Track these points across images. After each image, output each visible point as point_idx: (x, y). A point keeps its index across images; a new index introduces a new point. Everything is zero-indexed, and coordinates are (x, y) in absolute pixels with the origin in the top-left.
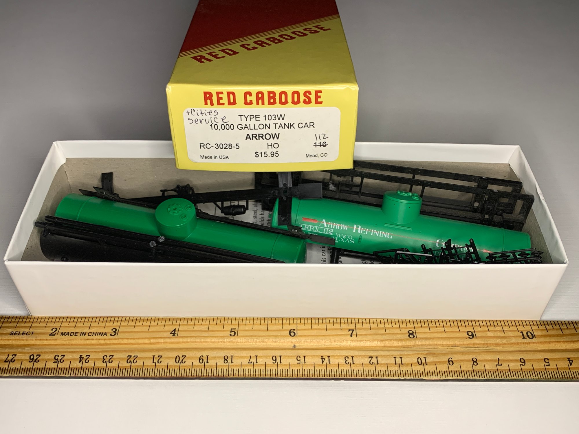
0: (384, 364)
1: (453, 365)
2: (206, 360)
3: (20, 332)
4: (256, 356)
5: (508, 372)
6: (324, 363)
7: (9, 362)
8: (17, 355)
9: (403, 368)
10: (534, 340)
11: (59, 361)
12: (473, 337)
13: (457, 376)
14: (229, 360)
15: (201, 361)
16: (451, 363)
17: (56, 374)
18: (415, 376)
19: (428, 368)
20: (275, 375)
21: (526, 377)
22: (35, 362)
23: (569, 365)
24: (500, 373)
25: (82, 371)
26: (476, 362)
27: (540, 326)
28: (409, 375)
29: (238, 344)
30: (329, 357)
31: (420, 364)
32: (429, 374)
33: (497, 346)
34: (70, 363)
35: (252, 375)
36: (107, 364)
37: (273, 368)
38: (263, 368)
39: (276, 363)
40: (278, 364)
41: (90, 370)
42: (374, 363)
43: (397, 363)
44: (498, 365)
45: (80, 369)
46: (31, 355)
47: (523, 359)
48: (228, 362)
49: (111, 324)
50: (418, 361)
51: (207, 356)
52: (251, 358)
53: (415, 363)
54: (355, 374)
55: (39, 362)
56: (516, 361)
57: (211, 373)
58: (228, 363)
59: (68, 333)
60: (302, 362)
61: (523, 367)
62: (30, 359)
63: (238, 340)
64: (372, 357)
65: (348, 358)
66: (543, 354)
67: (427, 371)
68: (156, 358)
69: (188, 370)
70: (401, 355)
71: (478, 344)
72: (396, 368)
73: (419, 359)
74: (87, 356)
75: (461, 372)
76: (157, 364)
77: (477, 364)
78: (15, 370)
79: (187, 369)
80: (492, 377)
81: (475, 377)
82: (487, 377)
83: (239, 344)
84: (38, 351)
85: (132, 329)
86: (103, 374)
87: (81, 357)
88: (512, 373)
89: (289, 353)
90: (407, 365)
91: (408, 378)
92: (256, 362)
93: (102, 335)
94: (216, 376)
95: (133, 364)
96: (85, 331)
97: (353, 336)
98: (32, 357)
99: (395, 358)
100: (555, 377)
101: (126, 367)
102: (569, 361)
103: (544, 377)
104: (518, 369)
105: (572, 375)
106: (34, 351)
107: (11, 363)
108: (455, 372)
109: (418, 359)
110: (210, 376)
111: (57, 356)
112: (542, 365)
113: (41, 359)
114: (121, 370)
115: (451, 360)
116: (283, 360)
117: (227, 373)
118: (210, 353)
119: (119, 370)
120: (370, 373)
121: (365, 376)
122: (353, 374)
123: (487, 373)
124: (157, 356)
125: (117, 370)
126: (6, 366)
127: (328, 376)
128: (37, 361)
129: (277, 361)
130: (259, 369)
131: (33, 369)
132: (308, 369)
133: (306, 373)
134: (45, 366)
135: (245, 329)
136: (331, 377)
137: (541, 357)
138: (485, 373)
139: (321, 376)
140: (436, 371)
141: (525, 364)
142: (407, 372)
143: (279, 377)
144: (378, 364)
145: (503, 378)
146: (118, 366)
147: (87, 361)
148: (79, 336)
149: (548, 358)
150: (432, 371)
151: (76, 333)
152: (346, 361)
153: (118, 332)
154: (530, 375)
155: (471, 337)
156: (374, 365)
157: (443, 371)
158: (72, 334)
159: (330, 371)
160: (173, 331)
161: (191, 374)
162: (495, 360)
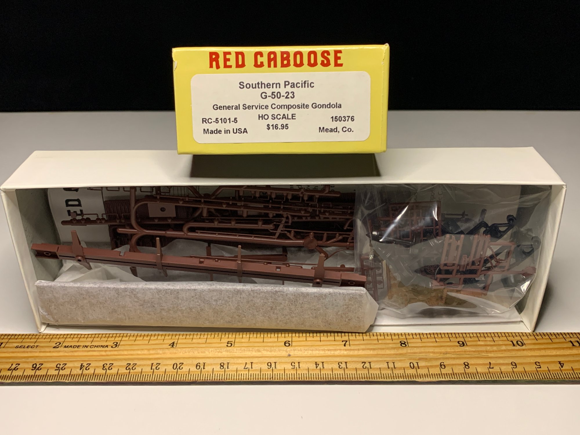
0: (377, 368)
1: (445, 368)
2: (203, 367)
3: (25, 346)
4: (252, 363)
5: (500, 374)
6: (318, 368)
7: (12, 370)
8: (21, 364)
9: (396, 372)
10: (524, 347)
11: (60, 369)
12: (464, 345)
13: (450, 378)
16: (443, 367)
17: (56, 380)
18: (407, 378)
19: (420, 371)
20: (270, 378)
21: (518, 377)
22: (37, 370)
23: (561, 367)
24: (492, 375)
25: (82, 377)
26: (468, 365)
27: (529, 337)
28: (402, 378)
29: (234, 354)
30: (323, 363)
31: (413, 368)
32: (421, 377)
33: (488, 353)
34: (71, 370)
35: (247, 379)
36: (106, 371)
37: (268, 372)
38: (258, 373)
39: (271, 368)
40: (273, 369)
41: (89, 376)
42: (367, 368)
43: (389, 367)
44: (490, 368)
45: (80, 375)
46: (34, 364)
47: (515, 363)
48: (224, 367)
49: (113, 339)
50: (410, 366)
51: (204, 363)
52: (247, 364)
53: (408, 367)
54: (349, 377)
55: (41, 370)
56: (507, 364)
57: (207, 378)
58: (224, 369)
59: (71, 346)
60: (296, 368)
61: (514, 370)
62: (33, 367)
63: (235, 350)
64: (365, 363)
65: (341, 363)
66: (534, 358)
67: (420, 374)
68: (155, 365)
69: (185, 376)
70: (393, 360)
71: (469, 351)
72: (390, 372)
73: (412, 364)
74: (87, 364)
75: (454, 375)
76: (155, 370)
77: (469, 368)
78: (17, 376)
79: (184, 374)
80: (484, 379)
81: (467, 378)
82: (479, 378)
84: (40, 360)
85: (132, 343)
86: (102, 379)
87: (81, 366)
88: (504, 375)
89: (283, 360)
90: (400, 368)
91: (400, 380)
92: (252, 368)
93: (103, 347)
94: (212, 380)
95: (131, 371)
96: (87, 345)
97: (346, 345)
98: (35, 366)
99: (388, 363)
100: (547, 378)
101: (125, 373)
102: (561, 364)
103: (536, 378)
104: (510, 372)
105: (563, 376)
106: (37, 361)
107: (14, 371)
108: (448, 375)
109: (410, 363)
110: (206, 381)
111: (59, 365)
112: (533, 368)
113: (43, 367)
114: (120, 376)
115: (443, 364)
116: (278, 365)
117: (223, 378)
118: (207, 361)
119: (118, 376)
120: (363, 376)
121: (359, 378)
122: (346, 376)
123: (479, 375)
124: (155, 364)
125: (116, 376)
126: (9, 373)
127: (322, 379)
128: (39, 369)
129: (272, 366)
130: (254, 374)
131: (34, 376)
132: (302, 373)
133: (300, 376)
134: (47, 373)
135: (241, 341)
136: (325, 380)
137: (532, 361)
138: (477, 375)
139: (315, 379)
140: (428, 374)
141: (516, 367)
142: (399, 375)
143: (274, 380)
144: (371, 368)
145: (495, 379)
146: (117, 372)
147: (87, 369)
148: (81, 349)
149: (539, 362)
150: (424, 374)
151: (78, 346)
152: (340, 366)
153: (119, 345)
154: (522, 376)
155: (462, 345)
156: (368, 370)
157: (436, 374)
158: (75, 347)
159: (324, 374)
160: (172, 344)
161: (188, 379)
162: (486, 364)
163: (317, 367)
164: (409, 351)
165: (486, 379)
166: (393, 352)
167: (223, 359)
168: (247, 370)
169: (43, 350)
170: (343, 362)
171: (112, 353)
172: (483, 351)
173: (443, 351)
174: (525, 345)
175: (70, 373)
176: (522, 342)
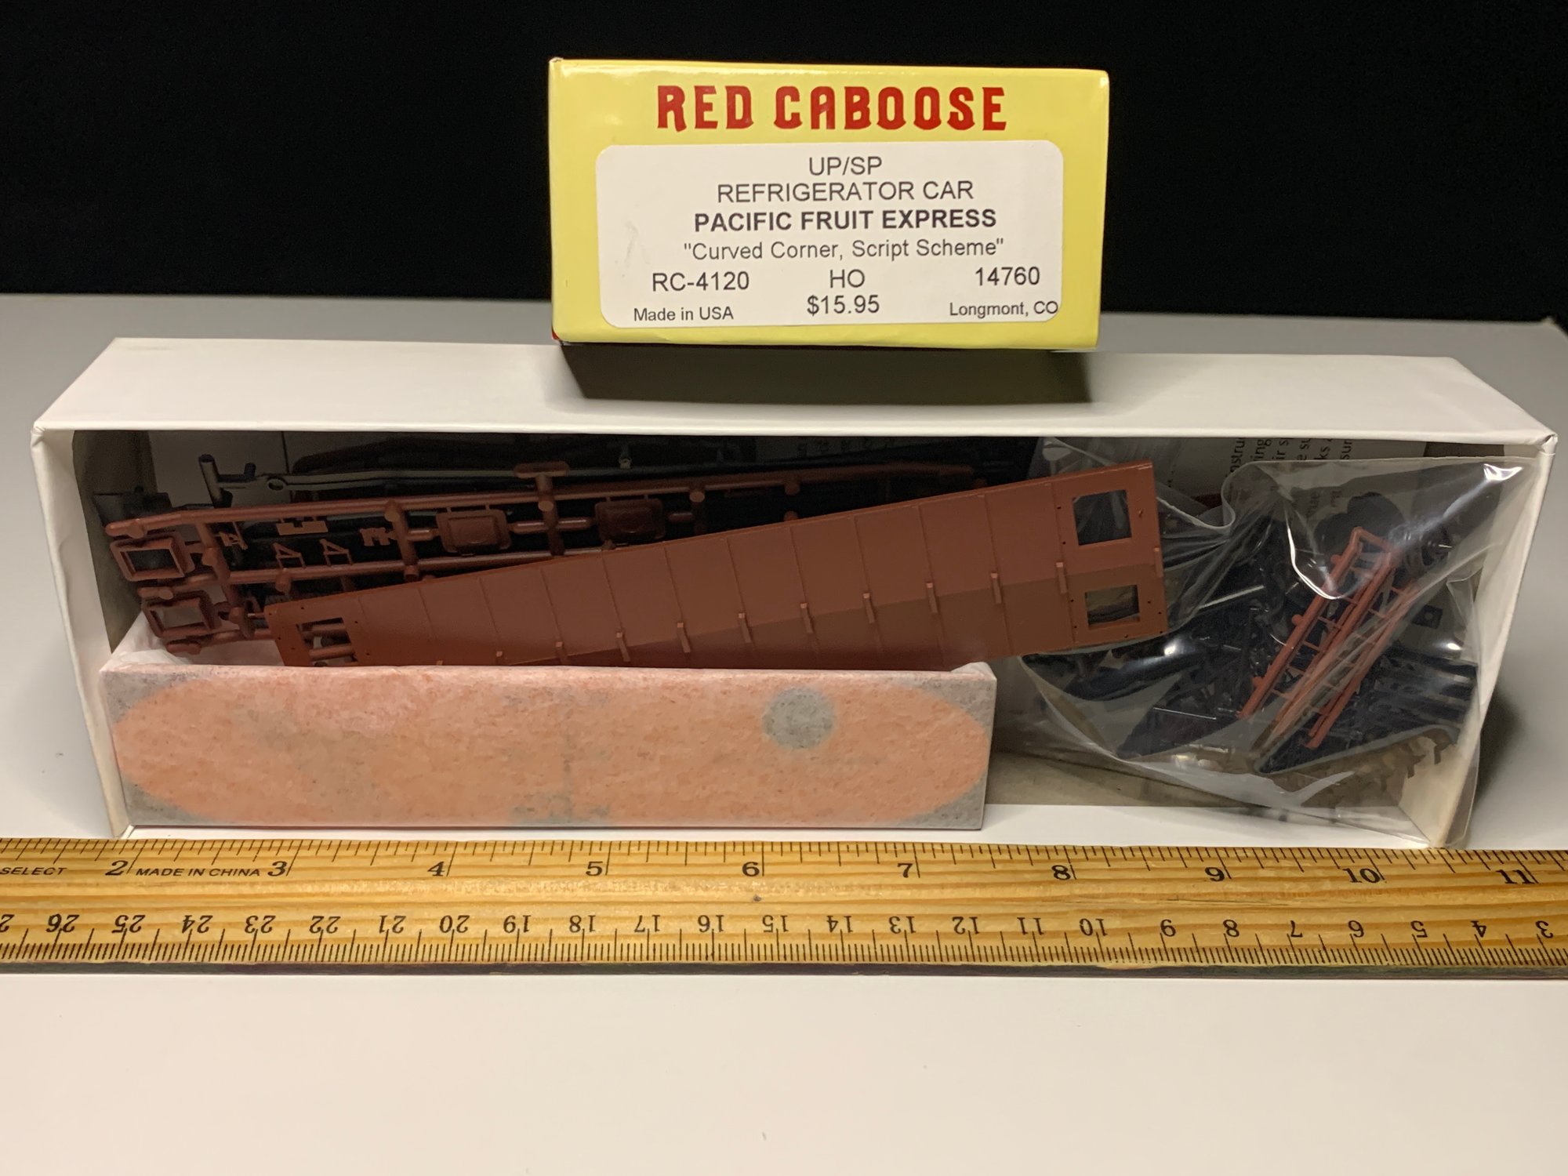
0: (994, 934)
1: (1173, 935)
2: (523, 926)
3: (26, 869)
4: (656, 917)
5: (1320, 952)
6: (837, 931)
8: (16, 915)
10: (1380, 885)
11: (126, 930)
12: (1222, 878)
13: (1188, 961)
14: (584, 925)
15: (510, 927)
16: (1169, 931)
17: (117, 957)
18: (1075, 960)
19: (1108, 942)
20: (707, 956)
21: (1368, 961)
22: (62, 932)
23: (1478, 935)
24: (1298, 954)
25: (189, 950)
26: (1234, 929)
27: (1394, 860)
28: (1062, 958)
29: (607, 893)
30: (848, 918)
31: (1088, 933)
32: (1112, 955)
33: (1286, 900)
34: (158, 932)
35: (644, 958)
36: (256, 935)
37: (700, 942)
38: (674, 942)
39: (710, 931)
40: (713, 933)
41: (209, 949)
42: (967, 931)
43: (1026, 931)
44: (1293, 936)
45: (183, 946)
46: (54, 916)
47: (1358, 923)
48: (582, 928)
49: (273, 853)
50: (1082, 928)
51: (526, 918)
52: (643, 920)
53: (1076, 932)
54: (918, 954)
55: (72, 932)
56: (1338, 927)
57: (536, 954)
58: (581, 931)
59: (157, 870)
60: (777, 930)
61: (1358, 941)
62: (50, 924)
63: (610, 884)
64: (961, 919)
66: (1408, 912)
67: (1107, 949)
68: (389, 921)
69: (474, 948)
70: (1036, 913)
71: (1237, 894)
72: (1027, 943)
73: (1085, 923)
74: (202, 917)
75: (1198, 951)
76: (391, 934)
77: (1238, 934)
78: (7, 947)
79: (471, 945)
80: (1279, 963)
81: (1234, 962)
82: (1266, 962)
83: (611, 893)
84: (72, 907)
85: (327, 863)
86: (243, 957)
87: (186, 921)
88: (1330, 954)
89: (741, 911)
90: (1054, 934)
91: (1056, 963)
92: (656, 930)
93: (246, 875)
94: (549, 960)
95: (326, 935)
96: (200, 868)
97: (909, 875)
99: (1021, 919)
100: (1444, 961)
101: (309, 940)
102: (1478, 927)
104: (1346, 945)
105: (1486, 957)
106: (63, 907)
108: (1182, 952)
109: (1082, 922)
110: (532, 961)
111: (124, 918)
112: (1407, 936)
113: (79, 925)
114: (295, 949)
115: (1170, 924)
116: (728, 924)
117: (579, 954)
118: (534, 912)
119: (288, 948)
120: (957, 953)
121: (945, 959)
122: (911, 953)
123: (1266, 954)
124: (391, 917)
125: (282, 949)
127: (847, 958)
128: (69, 928)
129: (711, 926)
130: (663, 944)
131: (55, 947)
132: (793, 944)
133: (788, 953)
134: (90, 939)
135: (626, 862)
136: (854, 961)
137: (1403, 919)
138: (1259, 953)
139: (828, 959)
140: (1130, 949)
141: (1362, 935)
142: (1053, 951)
143: (717, 962)
144: (977, 933)
145: (1308, 964)
146: (285, 939)
147: (203, 929)
148: (184, 878)
149: (1421, 921)
150: (1120, 949)
151: (177, 871)
152: (894, 926)
153: (290, 869)
154: (1379, 958)
155: (1218, 877)
156: (968, 936)
157: (1149, 948)
158: (167, 872)
159: (852, 947)
160: (435, 867)
161: (483, 956)
162: (1282, 926)
163: (832, 929)
164: (1077, 892)
165: (1283, 964)
166: (1033, 892)
167: (577, 907)
168: (643, 936)
169: (78, 880)
170: (902, 915)
171: (272, 889)
172: (1274, 895)
173: (1166, 891)
174: (1383, 879)
175: (155, 942)
176: (1375, 871)
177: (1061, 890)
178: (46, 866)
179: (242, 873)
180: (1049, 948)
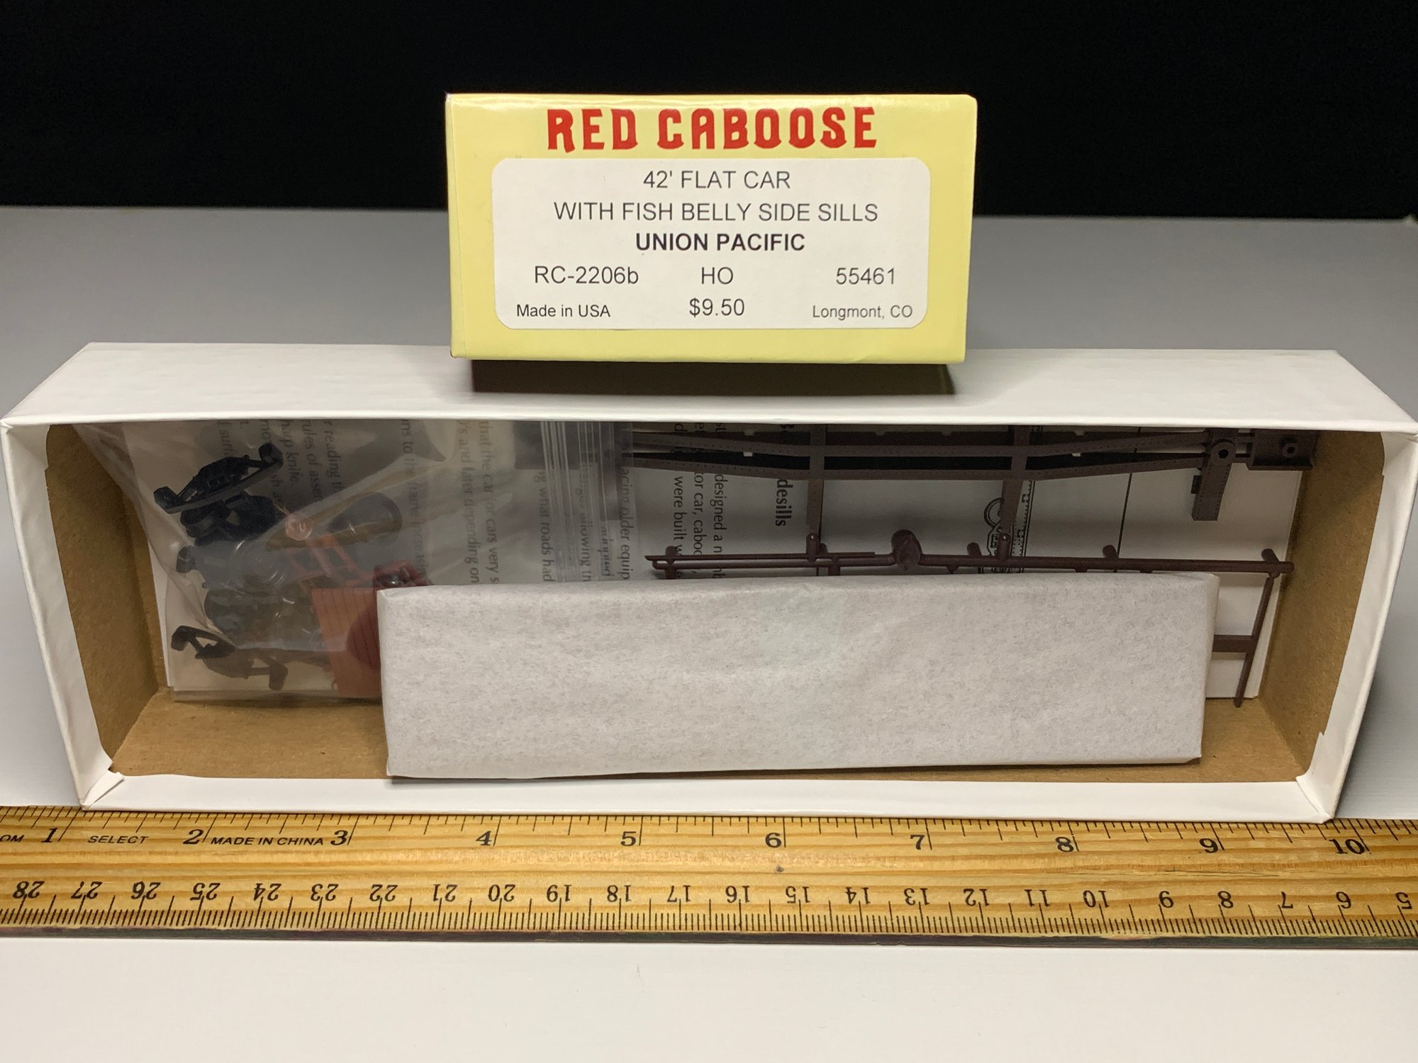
0: (1003, 905)
1: (1171, 906)
2: (565, 895)
3: (112, 837)
4: (687, 887)
5: (1309, 923)
6: (855, 902)
7: (82, 898)
8: (104, 882)
9: (1050, 914)
10: (1365, 856)
11: (203, 897)
12: (1216, 849)
13: (1186, 931)
14: (622, 895)
15: (552, 896)
16: (1167, 902)
17: (195, 924)
18: (1080, 931)
19: (1111, 914)
20: (735, 926)
21: (1356, 933)
22: (146, 899)
24: (1289, 925)
25: (260, 917)
26: (1228, 900)
27: (1377, 830)
28: (1067, 930)
29: (640, 863)
30: (866, 889)
31: (1091, 904)
32: (1115, 927)
33: (1276, 871)
34: (232, 900)
35: (677, 927)
36: (321, 903)
37: (728, 912)
38: (704, 912)
39: (737, 901)
40: (740, 904)
41: (279, 916)
42: (977, 903)
43: (1033, 903)
44: (1284, 907)
45: (255, 914)
46: (138, 884)
47: (1345, 895)
48: (619, 898)
49: (334, 821)
50: (1085, 899)
52: (675, 890)
53: (1080, 903)
54: (932, 925)
55: (154, 899)
56: (1326, 898)
57: (577, 923)
58: (618, 901)
59: (230, 839)
60: (800, 901)
61: (1345, 912)
62: (135, 891)
63: (643, 853)
64: (972, 891)
66: (1393, 884)
67: (1110, 920)
68: (442, 891)
69: (520, 916)
70: (1041, 886)
71: (1230, 865)
72: (1034, 914)
73: (1088, 895)
74: (272, 886)
75: (1195, 923)
76: (444, 902)
77: (1232, 906)
78: (96, 914)
79: (517, 914)
80: (1271, 934)
81: (1229, 933)
82: (1259, 932)
83: (645, 863)
84: (154, 874)
85: (384, 832)
86: (310, 924)
87: (257, 889)
88: (1320, 925)
89: (766, 881)
90: (1059, 906)
91: (1062, 934)
92: (687, 900)
93: (310, 844)
94: (589, 929)
95: (384, 902)
96: (269, 837)
97: (921, 847)
98: (139, 888)
99: (1028, 891)
101: (368, 909)
103: (1402, 934)
104: (1335, 917)
106: (147, 876)
107: (87, 900)
108: (1180, 922)
109: (1085, 893)
110: (574, 930)
111: (201, 886)
112: (1393, 908)
113: (160, 892)
114: (357, 916)
115: (1167, 896)
116: (753, 895)
117: (616, 924)
118: (574, 881)
119: (351, 916)
120: (969, 925)
121: (957, 930)
122: (926, 925)
123: (1259, 925)
124: (443, 886)
125: (345, 917)
126: (74, 905)
127: (866, 929)
128: (151, 896)
129: (738, 897)
130: (694, 915)
131: (139, 914)
132: (815, 915)
133: (810, 924)
134: (170, 906)
135: (658, 833)
136: (872, 932)
137: (1388, 891)
138: (1253, 924)
139: (847, 929)
140: (1131, 920)
141: (1350, 906)
142: (1059, 923)
143: (744, 932)
144: (987, 904)
145: (1299, 935)
146: (348, 907)
148: (254, 846)
149: (1406, 892)
150: (1122, 920)
151: (247, 840)
152: (909, 897)
153: (350, 838)
154: (1366, 929)
155: (1212, 849)
156: (978, 908)
157: (1149, 919)
158: (239, 841)
159: (870, 918)
160: (483, 836)
161: (528, 925)
162: (1274, 898)
163: (850, 901)
164: (1080, 863)
165: (1275, 934)
166: (1039, 864)
167: (613, 877)
168: (676, 906)
169: (158, 848)
170: (916, 887)
171: (335, 858)
172: (1265, 866)
173: (1164, 863)
174: (1368, 850)
175: (230, 908)
176: (1360, 841)
177: (1066, 862)
178: (130, 834)
179: (307, 842)
180: (1055, 919)
